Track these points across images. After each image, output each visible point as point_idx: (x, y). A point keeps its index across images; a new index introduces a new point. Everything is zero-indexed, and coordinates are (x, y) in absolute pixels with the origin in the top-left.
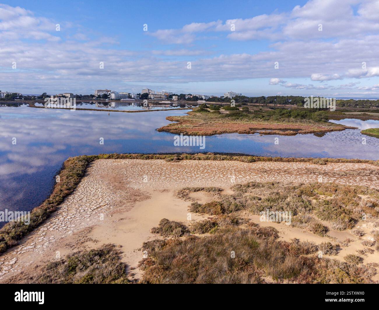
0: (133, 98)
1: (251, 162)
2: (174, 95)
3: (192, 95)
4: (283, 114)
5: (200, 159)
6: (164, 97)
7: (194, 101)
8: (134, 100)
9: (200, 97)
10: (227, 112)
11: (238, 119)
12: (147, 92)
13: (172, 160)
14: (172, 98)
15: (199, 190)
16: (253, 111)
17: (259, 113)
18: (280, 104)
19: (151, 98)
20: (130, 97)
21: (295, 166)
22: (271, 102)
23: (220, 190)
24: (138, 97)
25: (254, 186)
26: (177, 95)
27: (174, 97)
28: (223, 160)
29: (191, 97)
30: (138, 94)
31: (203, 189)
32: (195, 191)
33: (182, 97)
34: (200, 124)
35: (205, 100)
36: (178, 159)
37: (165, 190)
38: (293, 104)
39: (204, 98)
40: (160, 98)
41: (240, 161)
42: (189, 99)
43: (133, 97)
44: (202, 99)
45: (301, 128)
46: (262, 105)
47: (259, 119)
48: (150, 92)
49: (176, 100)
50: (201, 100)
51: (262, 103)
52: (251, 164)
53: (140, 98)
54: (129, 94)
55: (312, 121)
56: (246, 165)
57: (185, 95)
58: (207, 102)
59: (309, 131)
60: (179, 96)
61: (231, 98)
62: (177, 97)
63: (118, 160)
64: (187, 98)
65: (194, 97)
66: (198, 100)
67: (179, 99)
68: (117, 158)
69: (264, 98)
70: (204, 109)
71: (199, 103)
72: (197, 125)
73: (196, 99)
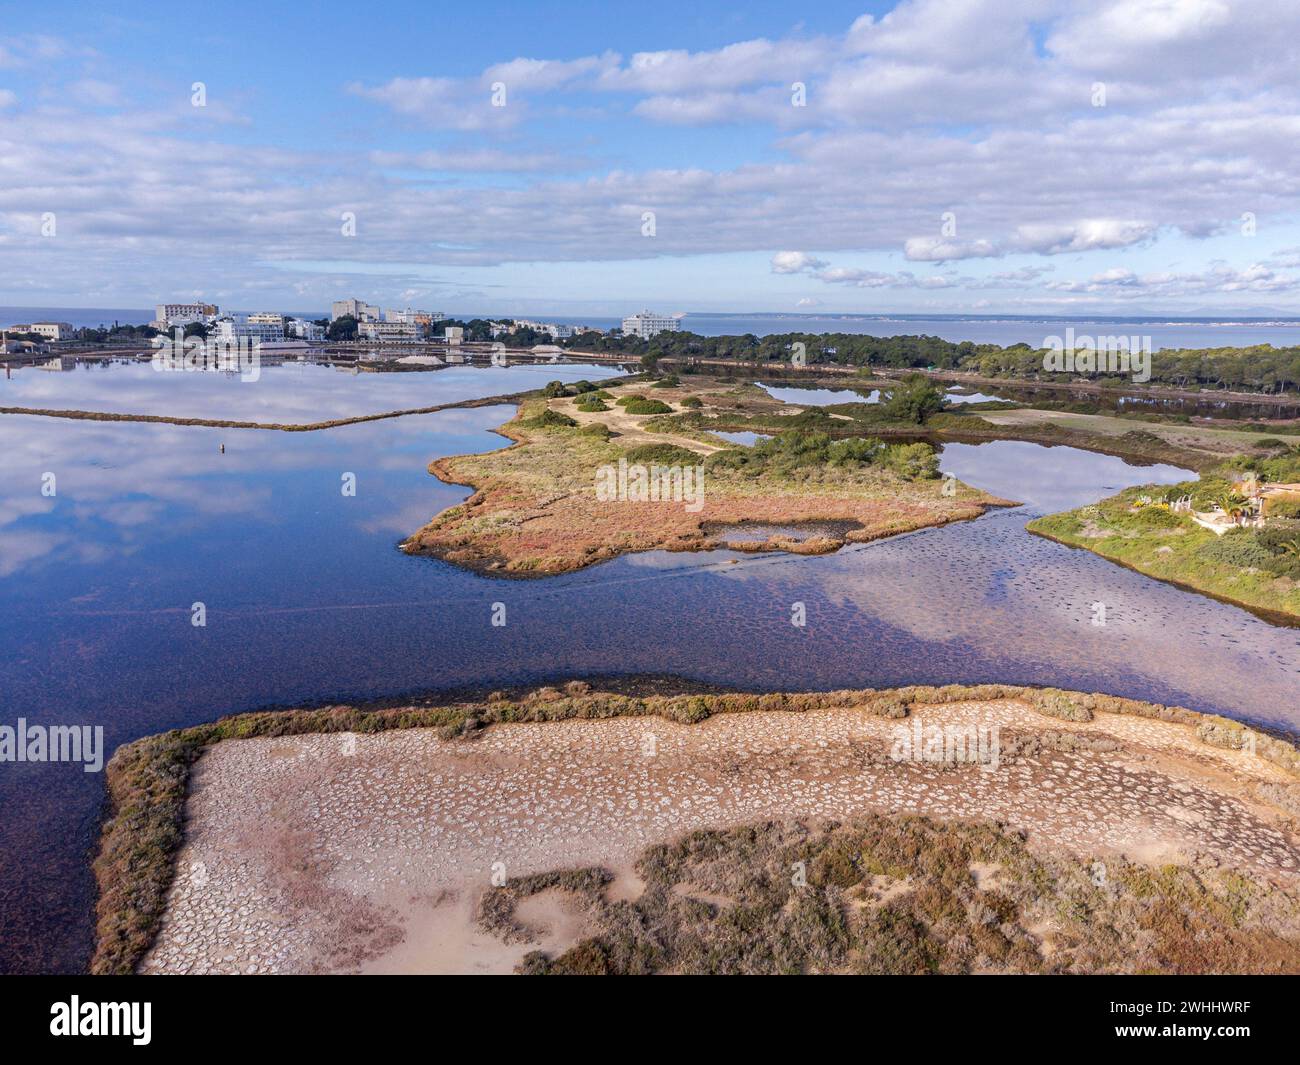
0: (301, 337)
1: (697, 722)
2: (450, 322)
3: (513, 322)
4: (805, 450)
5: (545, 719)
6: (414, 331)
7: (522, 345)
8: (303, 343)
9: (543, 332)
10: (635, 420)
12: (352, 310)
13: (460, 732)
14: (443, 336)
16: (716, 416)
17: (733, 424)
19: (366, 338)
22: (774, 358)
24: (319, 331)
26: (458, 323)
27: (449, 332)
28: (616, 714)
29: (512, 330)
30: (318, 323)
34: (544, 500)
35: (559, 342)
36: (479, 725)
37: (442, 897)
39: (556, 334)
40: (397, 337)
41: (667, 718)
44: (547, 340)
45: (855, 515)
46: (745, 364)
47: (731, 473)
48: (363, 309)
49: (457, 341)
50: (544, 342)
51: (747, 360)
52: (697, 730)
56: (682, 735)
58: (567, 351)
59: (879, 533)
60: (465, 327)
61: (647, 339)
62: (460, 330)
63: (286, 741)
64: (496, 333)
65: (520, 331)
66: (534, 345)
67: (466, 340)
68: (282, 734)
69: (751, 339)
70: (557, 415)
71: (538, 355)
72: (536, 512)
73: (526, 340)
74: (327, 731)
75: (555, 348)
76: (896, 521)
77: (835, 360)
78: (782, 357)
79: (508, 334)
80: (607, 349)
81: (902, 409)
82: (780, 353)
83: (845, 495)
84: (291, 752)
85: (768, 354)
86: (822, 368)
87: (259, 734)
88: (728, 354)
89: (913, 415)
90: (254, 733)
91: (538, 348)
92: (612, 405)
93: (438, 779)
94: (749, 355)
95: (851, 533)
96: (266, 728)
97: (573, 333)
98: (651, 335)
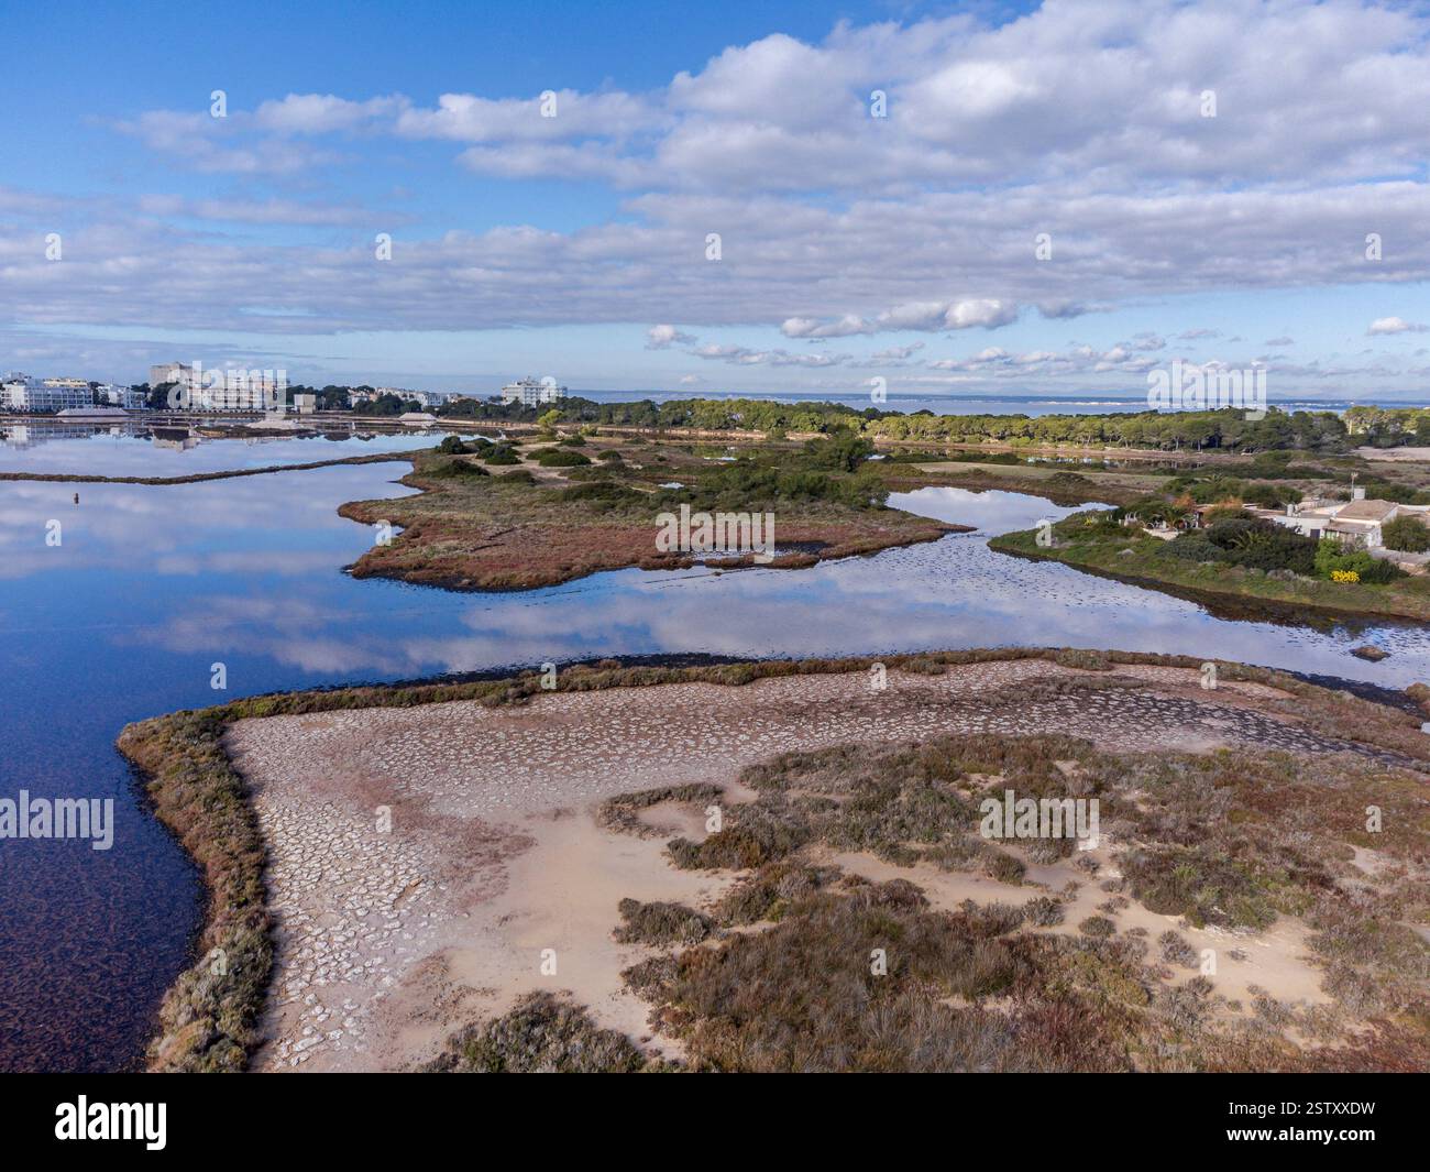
0: (116, 407)
1: (744, 684)
2: (300, 390)
3: (372, 390)
4: (754, 486)
5: (589, 688)
7: (387, 413)
8: (122, 411)
9: (411, 400)
10: (556, 471)
11: (613, 507)
13: (505, 699)
15: (659, 799)
16: (640, 467)
17: (660, 474)
18: (706, 429)
20: (101, 402)
22: (677, 423)
23: (717, 792)
24: (138, 398)
25: (797, 765)
26: (310, 391)
27: (300, 399)
28: (660, 682)
29: (373, 398)
30: (134, 389)
31: (667, 794)
32: (649, 804)
33: (333, 398)
34: (489, 533)
35: (430, 410)
36: (523, 695)
37: (558, 814)
38: (751, 428)
39: (425, 403)
41: (712, 682)
42: (364, 407)
43: (114, 399)
44: (416, 407)
45: (821, 537)
46: (647, 431)
47: (681, 505)
49: (310, 410)
50: (413, 410)
51: (647, 426)
52: (747, 689)
53: (151, 405)
54: (92, 387)
55: (842, 508)
56: (734, 694)
57: (344, 390)
58: (441, 420)
59: (851, 550)
60: (319, 394)
61: (534, 405)
62: (313, 398)
63: (314, 717)
64: (354, 401)
65: (381, 399)
66: (401, 413)
67: (319, 408)
68: (307, 711)
69: (650, 406)
70: (468, 465)
71: (407, 423)
72: (485, 543)
73: (391, 409)
74: (356, 707)
75: (428, 416)
76: (863, 540)
77: (741, 426)
78: (685, 422)
79: (370, 402)
80: (488, 416)
81: (831, 457)
82: (683, 419)
83: (805, 523)
84: (324, 725)
85: (670, 419)
86: (729, 434)
87: (280, 713)
88: (626, 421)
89: (843, 463)
90: (276, 711)
91: (407, 416)
92: (522, 459)
93: (501, 735)
94: (649, 421)
95: (823, 551)
96: (288, 706)
97: (445, 400)
98: (538, 402)
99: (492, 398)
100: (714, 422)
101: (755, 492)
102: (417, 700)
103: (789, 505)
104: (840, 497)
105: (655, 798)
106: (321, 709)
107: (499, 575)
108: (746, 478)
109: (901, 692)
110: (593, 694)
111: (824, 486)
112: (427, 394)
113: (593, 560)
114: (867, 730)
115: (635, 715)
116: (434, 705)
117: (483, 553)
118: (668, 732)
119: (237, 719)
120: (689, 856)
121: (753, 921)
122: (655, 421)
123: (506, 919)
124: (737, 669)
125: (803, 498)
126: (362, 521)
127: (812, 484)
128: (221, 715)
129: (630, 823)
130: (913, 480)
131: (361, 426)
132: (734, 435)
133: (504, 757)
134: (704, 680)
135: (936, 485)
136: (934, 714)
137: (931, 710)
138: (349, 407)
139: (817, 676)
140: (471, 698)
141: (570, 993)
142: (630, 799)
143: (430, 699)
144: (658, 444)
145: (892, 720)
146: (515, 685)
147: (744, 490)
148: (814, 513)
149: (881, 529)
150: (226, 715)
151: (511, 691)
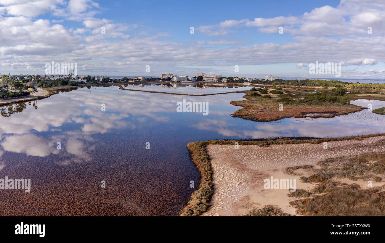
0: (190, 81)
1: (318, 143)
2: (224, 78)
3: (238, 78)
4: (320, 99)
6: (215, 79)
7: (241, 82)
8: (191, 82)
9: (245, 80)
10: (275, 95)
11: (288, 103)
12: (201, 75)
13: (264, 145)
14: (222, 80)
15: (298, 168)
16: (295, 95)
17: (299, 96)
18: (310, 86)
19: (205, 81)
20: (188, 80)
21: (347, 143)
22: (303, 85)
23: (312, 167)
24: (194, 79)
26: (226, 78)
27: (223, 79)
29: (238, 79)
30: (194, 77)
31: (301, 167)
32: (296, 169)
33: (230, 79)
34: (261, 109)
35: (249, 82)
36: (268, 144)
37: (275, 170)
38: (320, 86)
39: (248, 80)
40: (212, 81)
41: (311, 143)
42: (236, 81)
43: (190, 79)
44: (246, 81)
45: (336, 111)
46: (296, 86)
47: (304, 103)
48: (204, 75)
49: (225, 82)
50: (246, 82)
51: (296, 85)
52: (319, 145)
53: (196, 80)
54: (187, 77)
55: (340, 104)
56: (316, 146)
57: (232, 78)
58: (252, 84)
59: (342, 113)
60: (227, 78)
61: (271, 81)
62: (226, 79)
63: (223, 145)
64: (234, 80)
65: (240, 79)
66: (244, 82)
67: (227, 81)
68: (222, 144)
69: (297, 81)
70: (257, 94)
71: (245, 85)
72: (260, 111)
73: (242, 82)
74: (232, 144)
75: (249, 83)
76: (345, 111)
77: (318, 85)
78: (305, 84)
79: (237, 80)
80: (261, 83)
81: (338, 93)
82: (304, 84)
83: (332, 107)
84: (225, 147)
85: (301, 84)
86: (315, 87)
87: (217, 144)
88: (292, 84)
89: (340, 94)
90: (216, 143)
91: (245, 83)
92: (268, 92)
93: (263, 153)
94: (297, 84)
95: (336, 114)
96: (218, 143)
97: (253, 80)
98: (272, 80)
99: (262, 79)
100: (311, 85)
101: (321, 100)
102: (245, 144)
103: (329, 103)
104: (340, 102)
105: (297, 168)
106: (225, 144)
107: (263, 118)
108: (319, 97)
109: (354, 144)
110: (283, 145)
111: (336, 99)
112: (249, 78)
113: (284, 115)
114: (346, 153)
115: (293, 150)
116: (248, 145)
117: (260, 113)
118: (301, 154)
119: (208, 144)
120: (305, 180)
121: (320, 193)
122: (298, 84)
123: (263, 191)
124: (317, 140)
125: (332, 102)
126: (235, 105)
127: (333, 99)
128: (205, 143)
129: (292, 173)
130: (356, 98)
131: (236, 85)
132: (316, 87)
133: (263, 157)
134: (309, 143)
135: (361, 99)
136: (361, 149)
137: (360, 148)
138: (233, 81)
139: (335, 142)
140: (256, 144)
141: (277, 206)
142: (292, 168)
143: (247, 144)
144: (299, 89)
145: (352, 151)
146: (266, 142)
147: (318, 100)
148: (334, 105)
149: (349, 109)
150: (206, 143)
151: (265, 143)
